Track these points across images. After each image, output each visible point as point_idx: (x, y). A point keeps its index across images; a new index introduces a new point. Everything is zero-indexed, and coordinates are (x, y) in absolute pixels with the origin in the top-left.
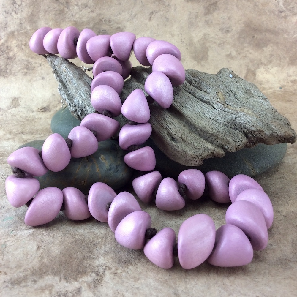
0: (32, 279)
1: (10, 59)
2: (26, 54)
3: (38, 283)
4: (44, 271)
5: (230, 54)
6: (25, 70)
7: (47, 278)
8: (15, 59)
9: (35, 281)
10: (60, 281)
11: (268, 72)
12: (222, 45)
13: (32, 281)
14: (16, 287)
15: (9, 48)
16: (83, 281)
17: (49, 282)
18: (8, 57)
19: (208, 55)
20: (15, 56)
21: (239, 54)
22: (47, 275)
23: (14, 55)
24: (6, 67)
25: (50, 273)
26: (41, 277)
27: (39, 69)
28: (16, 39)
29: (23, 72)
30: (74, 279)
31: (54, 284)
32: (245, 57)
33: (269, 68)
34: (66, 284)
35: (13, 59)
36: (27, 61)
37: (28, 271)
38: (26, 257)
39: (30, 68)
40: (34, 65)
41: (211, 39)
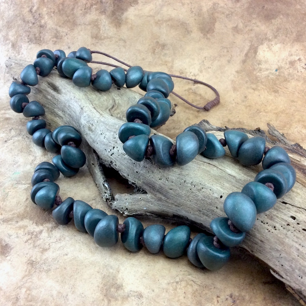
0: (16, 220)
1: (42, 27)
2: (55, 22)
3: (19, 223)
4: (25, 216)
5: (236, 27)
6: (55, 39)
7: (25, 221)
8: (46, 27)
9: (17, 222)
10: (32, 224)
11: (271, 49)
12: (230, 15)
13: (16, 222)
14: (5, 224)
15: (41, 15)
16: (46, 226)
17: (26, 224)
18: (40, 25)
19: (214, 28)
20: (46, 25)
21: (246, 27)
22: (26, 219)
23: (45, 23)
24: (40, 36)
25: (28, 218)
26: (22, 220)
27: (66, 38)
28: (46, 6)
29: (53, 41)
30: (41, 224)
31: (28, 226)
32: (251, 30)
33: (272, 45)
34: (35, 227)
35: (45, 27)
36: (56, 29)
37: (15, 214)
38: (17, 205)
39: (59, 37)
40: (62, 33)
41: (220, 9)
